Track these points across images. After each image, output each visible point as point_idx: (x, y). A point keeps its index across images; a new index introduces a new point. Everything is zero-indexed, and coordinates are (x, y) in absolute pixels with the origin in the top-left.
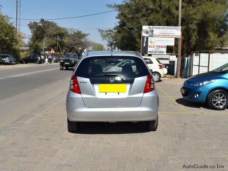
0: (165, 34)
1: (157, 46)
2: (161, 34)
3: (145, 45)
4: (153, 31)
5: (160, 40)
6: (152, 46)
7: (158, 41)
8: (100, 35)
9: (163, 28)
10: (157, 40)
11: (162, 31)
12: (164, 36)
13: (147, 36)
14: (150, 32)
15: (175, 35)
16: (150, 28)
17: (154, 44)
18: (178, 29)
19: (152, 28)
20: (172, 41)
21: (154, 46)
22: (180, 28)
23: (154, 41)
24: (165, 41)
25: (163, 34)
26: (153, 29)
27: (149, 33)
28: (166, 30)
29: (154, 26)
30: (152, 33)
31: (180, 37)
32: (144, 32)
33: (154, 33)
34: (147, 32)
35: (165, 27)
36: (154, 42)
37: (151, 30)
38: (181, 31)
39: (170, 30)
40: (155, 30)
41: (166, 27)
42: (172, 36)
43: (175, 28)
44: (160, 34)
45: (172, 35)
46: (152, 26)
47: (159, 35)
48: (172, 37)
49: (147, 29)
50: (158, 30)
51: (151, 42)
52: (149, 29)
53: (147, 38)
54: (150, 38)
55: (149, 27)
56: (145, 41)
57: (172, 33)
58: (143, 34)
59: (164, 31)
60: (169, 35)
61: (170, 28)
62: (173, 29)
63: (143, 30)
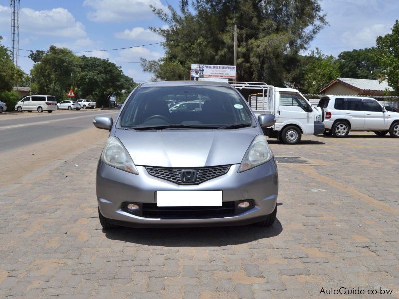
0: (217, 75)
2: (213, 74)
4: (203, 70)
9: (214, 67)
11: (214, 71)
12: (217, 77)
13: (197, 76)
14: (200, 72)
15: (230, 75)
18: (232, 68)
19: (203, 67)
22: (235, 67)
25: (215, 75)
28: (219, 70)
29: (205, 65)
30: (203, 73)
31: (235, 78)
32: (194, 72)
33: (205, 73)
34: (197, 72)
38: (236, 71)
39: (223, 70)
40: (205, 69)
41: (219, 66)
42: (225, 76)
43: (229, 68)
44: (211, 74)
46: (203, 65)
47: (210, 76)
49: (196, 68)
50: (209, 70)
52: (199, 68)
54: (200, 79)
55: (198, 66)
57: (226, 73)
58: (192, 74)
59: (217, 71)
60: (222, 75)
61: (223, 68)
62: (227, 68)
63: (192, 69)
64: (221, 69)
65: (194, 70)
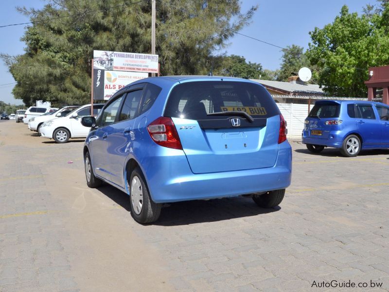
0: (132, 67)
1: (119, 86)
2: (127, 66)
3: (98, 83)
4: (112, 60)
5: (124, 77)
6: (111, 86)
7: (121, 78)
9: (129, 56)
10: (119, 77)
11: (127, 61)
12: (132, 70)
13: (103, 68)
14: (107, 62)
15: (150, 67)
16: (107, 55)
17: (114, 83)
18: (153, 57)
19: (111, 55)
21: (114, 86)
22: (155, 56)
23: (115, 78)
24: (132, 77)
25: (129, 67)
26: (112, 58)
27: (105, 63)
28: (134, 59)
29: (114, 52)
30: (111, 64)
31: (157, 72)
32: (98, 62)
33: (115, 64)
34: (102, 63)
36: (115, 80)
37: (110, 59)
39: (140, 60)
40: (115, 58)
41: (134, 54)
42: (144, 69)
43: (149, 57)
44: (123, 66)
46: (111, 52)
47: (122, 68)
48: (143, 71)
49: (102, 57)
50: (120, 59)
51: (109, 79)
52: (105, 57)
53: (103, 72)
55: (104, 54)
56: (99, 77)
57: (144, 64)
58: (94, 65)
59: (131, 61)
60: (139, 67)
61: (140, 57)
62: (145, 58)
63: (96, 58)
64: (137, 59)
65: (98, 59)
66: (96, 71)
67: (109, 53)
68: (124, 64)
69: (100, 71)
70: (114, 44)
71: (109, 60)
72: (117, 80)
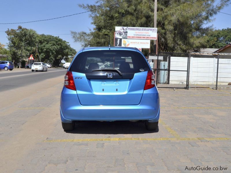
2: (136, 36)
4: (126, 32)
5: (134, 43)
7: (132, 44)
8: (72, 36)
9: (137, 29)
10: (131, 43)
11: (136, 33)
12: (139, 38)
13: (121, 37)
14: (123, 34)
15: (151, 36)
16: (124, 29)
18: (154, 30)
19: (126, 29)
20: (148, 43)
22: (156, 29)
23: (128, 43)
24: (140, 43)
25: (138, 36)
26: (127, 31)
28: (141, 31)
29: (128, 27)
30: (126, 35)
31: (156, 39)
32: (118, 34)
33: (128, 35)
34: (120, 34)
35: (140, 29)
37: (125, 31)
38: (158, 33)
39: (145, 31)
40: (128, 31)
43: (151, 30)
44: (134, 36)
45: (148, 37)
46: (126, 27)
47: (133, 37)
48: (147, 38)
49: (120, 30)
50: (132, 32)
51: (125, 45)
52: (123, 30)
53: (121, 40)
54: (124, 40)
55: (122, 28)
56: (118, 43)
57: (148, 34)
58: (116, 36)
59: (139, 33)
60: (144, 36)
62: (148, 30)
63: (116, 31)
64: (143, 31)
65: (118, 32)
66: (117, 39)
67: (125, 28)
68: (134, 35)
69: (119, 39)
70: (135, 23)
71: (125, 33)
72: (130, 45)
